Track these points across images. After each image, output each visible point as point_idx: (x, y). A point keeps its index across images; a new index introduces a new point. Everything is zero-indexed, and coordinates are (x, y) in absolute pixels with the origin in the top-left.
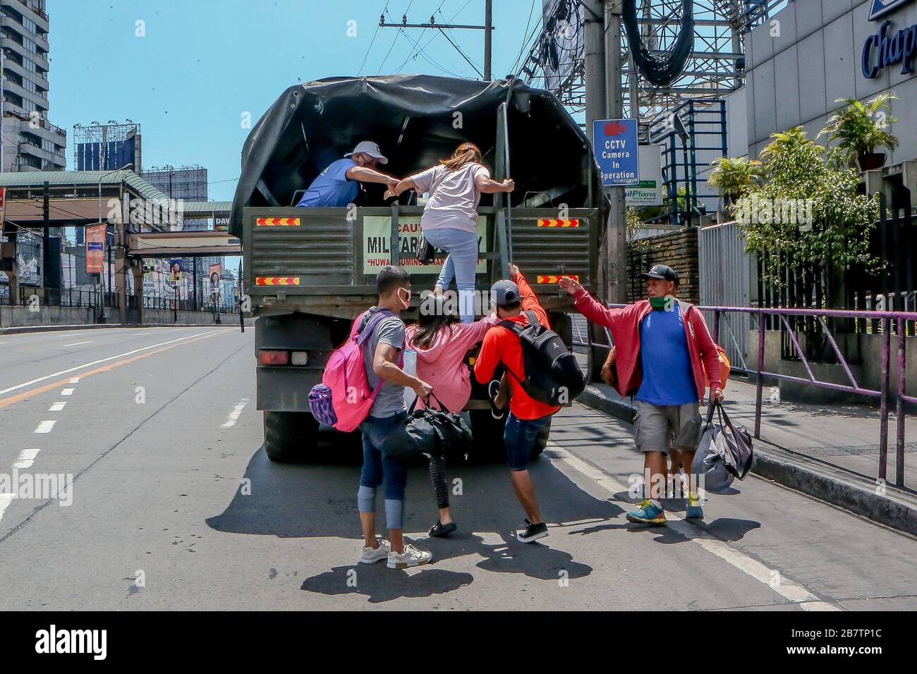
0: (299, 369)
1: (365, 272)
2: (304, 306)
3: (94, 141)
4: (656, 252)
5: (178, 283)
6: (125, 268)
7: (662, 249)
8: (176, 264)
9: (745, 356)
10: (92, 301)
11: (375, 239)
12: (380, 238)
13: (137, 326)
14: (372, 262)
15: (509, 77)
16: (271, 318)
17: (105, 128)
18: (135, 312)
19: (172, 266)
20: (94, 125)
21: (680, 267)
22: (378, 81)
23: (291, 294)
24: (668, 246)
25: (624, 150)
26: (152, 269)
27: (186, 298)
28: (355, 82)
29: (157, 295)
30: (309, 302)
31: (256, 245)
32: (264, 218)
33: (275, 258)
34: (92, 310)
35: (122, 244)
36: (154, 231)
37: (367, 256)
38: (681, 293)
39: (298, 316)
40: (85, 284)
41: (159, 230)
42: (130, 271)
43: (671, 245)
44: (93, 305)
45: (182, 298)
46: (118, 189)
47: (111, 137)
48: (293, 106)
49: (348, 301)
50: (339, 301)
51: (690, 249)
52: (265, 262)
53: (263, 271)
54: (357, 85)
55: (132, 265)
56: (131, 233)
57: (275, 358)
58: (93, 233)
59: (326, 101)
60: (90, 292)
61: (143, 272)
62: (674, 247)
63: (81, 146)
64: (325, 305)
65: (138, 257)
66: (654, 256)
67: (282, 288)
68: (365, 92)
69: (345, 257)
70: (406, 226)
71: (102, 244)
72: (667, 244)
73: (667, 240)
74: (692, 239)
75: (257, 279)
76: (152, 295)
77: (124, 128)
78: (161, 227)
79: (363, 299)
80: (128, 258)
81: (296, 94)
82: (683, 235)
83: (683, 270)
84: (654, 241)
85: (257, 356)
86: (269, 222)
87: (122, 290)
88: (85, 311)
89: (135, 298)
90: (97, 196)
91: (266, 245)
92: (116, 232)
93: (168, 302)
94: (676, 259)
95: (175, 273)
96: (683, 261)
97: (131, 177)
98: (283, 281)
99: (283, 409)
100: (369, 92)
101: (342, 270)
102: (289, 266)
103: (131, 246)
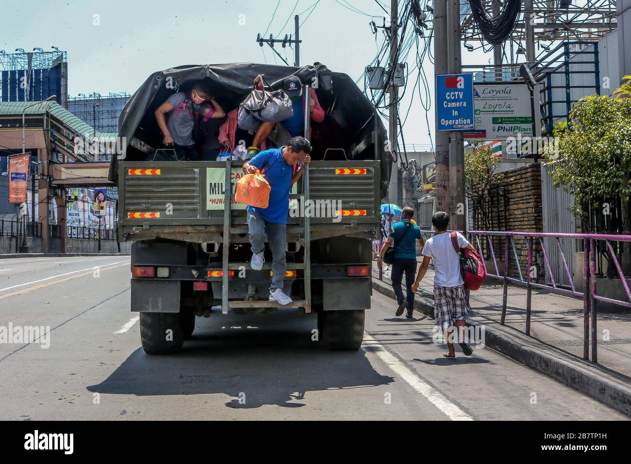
0: (163, 280)
1: (208, 208)
2: (163, 233)
3: (19, 68)
4: (511, 185)
5: (102, 212)
6: (49, 198)
7: (515, 182)
8: (101, 194)
9: (573, 275)
10: (15, 231)
11: (215, 184)
12: (218, 184)
13: (60, 256)
14: (213, 201)
15: (316, 64)
16: (143, 242)
17: (30, 56)
18: (58, 241)
19: (96, 195)
20: (18, 52)
21: (528, 198)
22: (219, 68)
23: (153, 224)
24: (519, 179)
25: (462, 100)
26: (76, 198)
27: (112, 228)
28: (200, 69)
29: (82, 224)
30: (166, 230)
31: (128, 189)
32: (134, 169)
33: (142, 198)
34: (14, 240)
35: (46, 173)
36: (78, 161)
37: (209, 197)
38: (528, 220)
39: (159, 240)
40: (7, 213)
41: (83, 160)
42: (54, 201)
43: (522, 178)
44: (16, 235)
45: (108, 227)
46: (42, 120)
47: (36, 64)
48: (156, 87)
49: (195, 230)
50: (189, 229)
51: (534, 182)
52: (135, 201)
53: (132, 208)
54: (203, 71)
55: (56, 195)
56: (55, 163)
57: (145, 272)
58: (16, 163)
59: (181, 83)
60: (12, 222)
61: (67, 202)
62: (523, 180)
63: (5, 73)
64: (179, 233)
65: (62, 187)
66: (510, 188)
67: (147, 220)
68: (208, 76)
69: (193, 198)
70: (238, 174)
71: (25, 174)
72: (518, 177)
73: (519, 175)
74: (537, 173)
75: (129, 213)
76: (76, 224)
77: (50, 56)
78: (85, 158)
79: (206, 228)
80: (51, 187)
81: (158, 78)
82: (530, 170)
83: (530, 201)
84: (509, 175)
85: (132, 270)
86: (138, 172)
87: (46, 219)
88: (7, 242)
89: (58, 227)
90: (21, 126)
91: (135, 189)
92: (39, 162)
93: (92, 232)
94: (525, 191)
95: (100, 202)
96: (530, 193)
97: (56, 107)
98: (148, 215)
99: (151, 311)
100: (211, 76)
101: (190, 207)
102: (152, 204)
103: (54, 176)
